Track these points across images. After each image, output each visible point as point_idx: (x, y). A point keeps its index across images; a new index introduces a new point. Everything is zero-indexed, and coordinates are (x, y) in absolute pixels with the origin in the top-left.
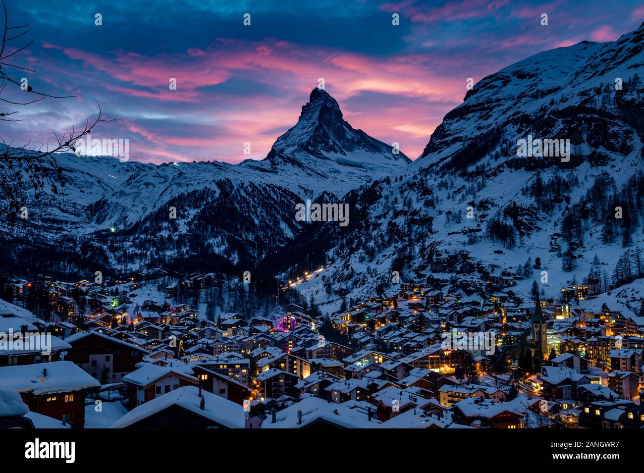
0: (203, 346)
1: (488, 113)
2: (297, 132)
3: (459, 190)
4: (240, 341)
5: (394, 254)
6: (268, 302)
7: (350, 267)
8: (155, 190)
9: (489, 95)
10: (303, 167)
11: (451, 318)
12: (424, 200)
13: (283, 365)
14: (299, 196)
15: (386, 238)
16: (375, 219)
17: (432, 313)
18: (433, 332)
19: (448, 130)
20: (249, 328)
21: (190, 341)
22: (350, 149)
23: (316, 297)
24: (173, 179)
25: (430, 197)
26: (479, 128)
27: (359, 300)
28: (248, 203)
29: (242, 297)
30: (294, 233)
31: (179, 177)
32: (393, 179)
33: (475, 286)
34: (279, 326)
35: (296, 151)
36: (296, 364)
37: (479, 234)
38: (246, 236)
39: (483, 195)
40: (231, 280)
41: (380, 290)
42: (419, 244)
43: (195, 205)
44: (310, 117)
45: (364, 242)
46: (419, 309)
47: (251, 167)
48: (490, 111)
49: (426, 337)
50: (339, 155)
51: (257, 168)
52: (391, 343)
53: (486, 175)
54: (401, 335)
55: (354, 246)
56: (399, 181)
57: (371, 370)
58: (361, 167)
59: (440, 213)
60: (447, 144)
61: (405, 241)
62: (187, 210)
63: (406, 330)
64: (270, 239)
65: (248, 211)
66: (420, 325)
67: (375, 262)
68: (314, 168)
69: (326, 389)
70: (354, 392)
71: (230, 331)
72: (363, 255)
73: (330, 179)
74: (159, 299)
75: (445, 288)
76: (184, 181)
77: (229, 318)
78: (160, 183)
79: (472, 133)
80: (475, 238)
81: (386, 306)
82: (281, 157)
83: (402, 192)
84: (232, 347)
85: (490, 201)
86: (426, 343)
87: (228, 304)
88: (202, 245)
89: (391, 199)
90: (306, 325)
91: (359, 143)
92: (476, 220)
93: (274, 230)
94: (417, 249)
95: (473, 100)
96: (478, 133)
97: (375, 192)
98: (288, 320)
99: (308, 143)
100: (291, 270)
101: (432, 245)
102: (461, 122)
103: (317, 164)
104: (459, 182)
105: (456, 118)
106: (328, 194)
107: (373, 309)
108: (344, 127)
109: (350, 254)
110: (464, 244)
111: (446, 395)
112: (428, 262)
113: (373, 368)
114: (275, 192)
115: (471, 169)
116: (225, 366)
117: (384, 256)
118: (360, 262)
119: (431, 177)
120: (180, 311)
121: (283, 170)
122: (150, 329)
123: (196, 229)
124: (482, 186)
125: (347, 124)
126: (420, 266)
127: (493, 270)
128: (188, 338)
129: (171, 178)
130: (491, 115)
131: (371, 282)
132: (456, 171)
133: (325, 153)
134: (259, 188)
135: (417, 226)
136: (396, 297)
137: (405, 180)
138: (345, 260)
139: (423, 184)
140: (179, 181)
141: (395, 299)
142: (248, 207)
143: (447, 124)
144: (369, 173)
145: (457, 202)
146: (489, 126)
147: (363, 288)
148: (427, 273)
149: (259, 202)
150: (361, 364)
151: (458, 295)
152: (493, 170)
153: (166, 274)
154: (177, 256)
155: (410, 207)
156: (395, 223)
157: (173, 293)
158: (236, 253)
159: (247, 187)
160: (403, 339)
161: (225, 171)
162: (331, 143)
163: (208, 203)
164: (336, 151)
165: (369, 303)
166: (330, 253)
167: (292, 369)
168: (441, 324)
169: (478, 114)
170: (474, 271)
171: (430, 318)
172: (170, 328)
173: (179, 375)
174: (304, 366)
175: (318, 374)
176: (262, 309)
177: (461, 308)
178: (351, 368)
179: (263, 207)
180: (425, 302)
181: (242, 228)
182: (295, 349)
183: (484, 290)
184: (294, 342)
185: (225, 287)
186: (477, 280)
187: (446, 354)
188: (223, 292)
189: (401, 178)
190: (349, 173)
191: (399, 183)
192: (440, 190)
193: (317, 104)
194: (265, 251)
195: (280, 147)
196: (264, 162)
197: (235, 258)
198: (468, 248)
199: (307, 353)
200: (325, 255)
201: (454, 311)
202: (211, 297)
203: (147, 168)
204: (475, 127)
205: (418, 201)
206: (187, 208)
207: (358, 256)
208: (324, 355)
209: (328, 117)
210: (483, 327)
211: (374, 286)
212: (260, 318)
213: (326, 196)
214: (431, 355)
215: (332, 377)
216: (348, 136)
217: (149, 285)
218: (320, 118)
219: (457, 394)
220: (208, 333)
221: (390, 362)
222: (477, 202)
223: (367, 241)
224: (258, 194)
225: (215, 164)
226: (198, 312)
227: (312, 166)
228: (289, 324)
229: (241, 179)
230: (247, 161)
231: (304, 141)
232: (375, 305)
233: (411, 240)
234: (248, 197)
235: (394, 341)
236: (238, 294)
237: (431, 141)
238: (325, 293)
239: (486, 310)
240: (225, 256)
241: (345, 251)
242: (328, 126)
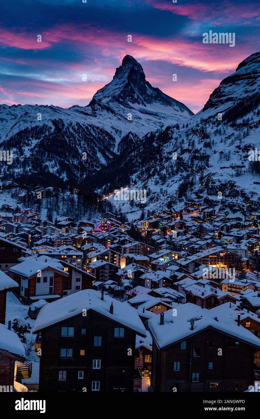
0: (47, 240)
1: (253, 81)
2: (112, 87)
3: (229, 136)
4: (73, 238)
5: (180, 180)
6: (90, 210)
7: (148, 188)
8: (8, 124)
9: (255, 67)
10: (115, 113)
11: (222, 228)
12: (204, 142)
13: (106, 257)
14: (111, 134)
15: (175, 169)
16: (167, 154)
17: (209, 225)
18: (210, 238)
19: (223, 92)
20: (77, 228)
21: (36, 236)
22: (149, 102)
23: (122, 208)
24: (21, 117)
25: (208, 140)
26: (246, 92)
27: (154, 212)
28: (75, 138)
29: (73, 206)
30: (106, 161)
31: (25, 115)
32: (181, 126)
33: (239, 206)
34: (98, 227)
35: (110, 101)
36: (115, 257)
37: (243, 169)
38: (72, 162)
39: (247, 141)
40: (65, 192)
41: (169, 205)
42: (198, 174)
43: (37, 137)
44: (122, 77)
45: (158, 171)
46: (199, 221)
47: (77, 111)
48: (255, 80)
49: (206, 242)
50: (141, 106)
51: (82, 112)
52: (180, 244)
53: (250, 126)
54: (187, 239)
55: (151, 172)
56: (185, 127)
57: (171, 265)
58: (156, 115)
59: (215, 152)
60: (222, 102)
61: (188, 171)
62: (30, 140)
63: (190, 236)
64: (89, 164)
65: (75, 142)
66: (200, 233)
67: (166, 185)
68: (123, 115)
69: (140, 277)
70: (162, 281)
71: (64, 229)
72: (158, 179)
73: (134, 123)
74: (13, 204)
75: (216, 207)
76: (28, 119)
77: (63, 220)
78: (11, 119)
79: (241, 95)
80: (240, 172)
81: (174, 217)
82: (99, 105)
83: (187, 136)
84: (67, 242)
85: (252, 145)
86: (205, 246)
87: (62, 210)
88: (41, 165)
89: (179, 140)
90: (118, 228)
91: (156, 98)
92: (241, 159)
93: (93, 158)
94: (197, 178)
95: (243, 71)
96: (245, 95)
97: (168, 134)
98: (105, 224)
99: (120, 96)
100: (105, 188)
101: (209, 175)
102: (233, 86)
103: (125, 112)
104: (230, 130)
105: (229, 83)
106: (132, 134)
107: (165, 219)
108: (146, 85)
109: (148, 178)
110: (232, 176)
111: (227, 286)
112: (206, 187)
113: (172, 263)
114: (94, 130)
115: (239, 121)
116: (65, 256)
117: (173, 181)
118: (155, 184)
119: (209, 126)
120: (28, 213)
121: (100, 115)
122: (7, 226)
123: (37, 154)
124: (246, 135)
125: (148, 83)
126: (199, 190)
127: (252, 196)
128: (35, 234)
129: (19, 116)
130: (256, 83)
131: (163, 199)
132: (228, 122)
133: (131, 104)
134: (83, 127)
135: (197, 161)
136: (181, 211)
137: (190, 127)
138: (144, 183)
139: (203, 131)
140: (25, 119)
141: (180, 214)
142: (75, 140)
143: (222, 87)
144: (162, 121)
145: (228, 145)
146: (254, 90)
147: (157, 203)
148: (204, 195)
149: (83, 137)
150: (163, 260)
151: (226, 212)
152: (255, 123)
153: (17, 186)
154: (23, 173)
155: (193, 147)
156: (182, 158)
157: (22, 200)
158: (65, 173)
159: (74, 126)
160: (189, 242)
161: (58, 113)
162: (136, 97)
163: (46, 136)
164: (139, 103)
165: (162, 215)
166: (134, 177)
167: (113, 261)
168: (215, 233)
169: (246, 81)
170: (239, 195)
171: (208, 228)
172: (22, 225)
173: (54, 269)
174: (121, 259)
175: (133, 265)
176: (87, 215)
177: (228, 222)
178: (156, 262)
179: (85, 141)
180: (202, 216)
181: (69, 155)
182: (113, 246)
183: (245, 210)
184: (111, 241)
185: (60, 198)
186: (240, 203)
187: (221, 255)
188: (59, 201)
189: (187, 125)
190: (148, 119)
191: (185, 129)
192: (215, 135)
193: (127, 67)
194: (86, 172)
195: (99, 98)
196: (87, 108)
197: (64, 176)
198: (235, 179)
199: (123, 249)
200: (130, 178)
201: (224, 224)
202: (50, 205)
203: (2, 107)
204: (243, 91)
205: (199, 143)
206: (31, 138)
207: (154, 180)
208: (134, 251)
209: (135, 77)
210: (245, 237)
211: (165, 202)
212: (85, 221)
213: (130, 135)
214: (211, 255)
215: (143, 268)
216: (148, 92)
217: (5, 193)
218: (129, 78)
219: (235, 286)
220: (49, 231)
221: (184, 259)
222: (242, 146)
223: (161, 170)
224: (82, 131)
225: (51, 107)
226: (41, 214)
227: (121, 113)
228: (106, 227)
229: (70, 119)
230: (74, 106)
231: (116, 94)
232: (166, 216)
233: (192, 171)
234: (74, 133)
235: (183, 243)
236: (70, 203)
237: (210, 100)
238: (129, 205)
239: (247, 224)
240: (57, 175)
241: (144, 176)
242: (134, 84)
